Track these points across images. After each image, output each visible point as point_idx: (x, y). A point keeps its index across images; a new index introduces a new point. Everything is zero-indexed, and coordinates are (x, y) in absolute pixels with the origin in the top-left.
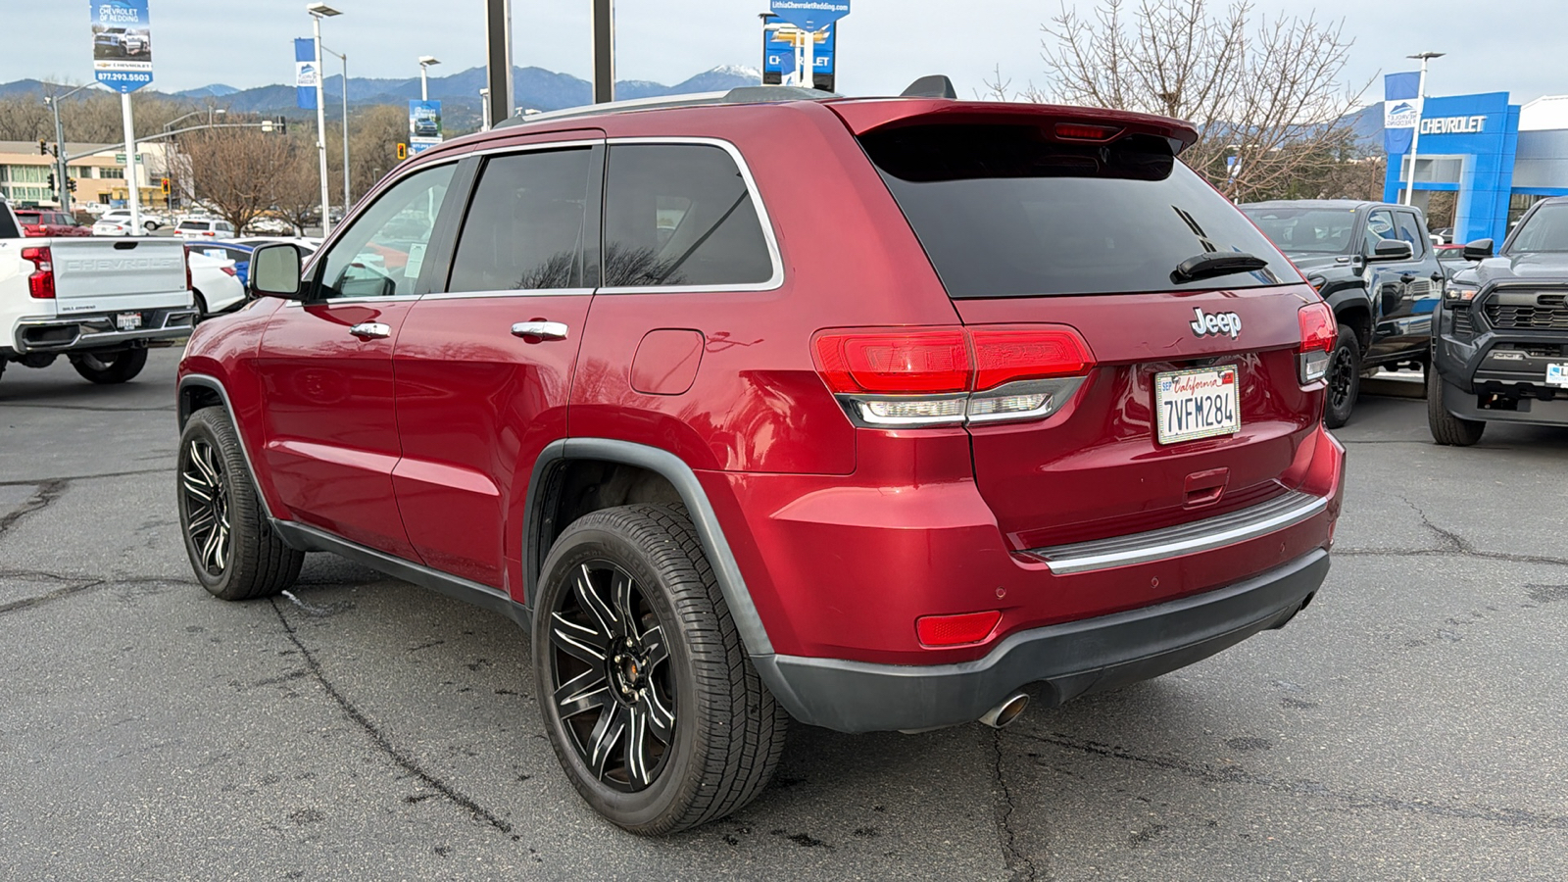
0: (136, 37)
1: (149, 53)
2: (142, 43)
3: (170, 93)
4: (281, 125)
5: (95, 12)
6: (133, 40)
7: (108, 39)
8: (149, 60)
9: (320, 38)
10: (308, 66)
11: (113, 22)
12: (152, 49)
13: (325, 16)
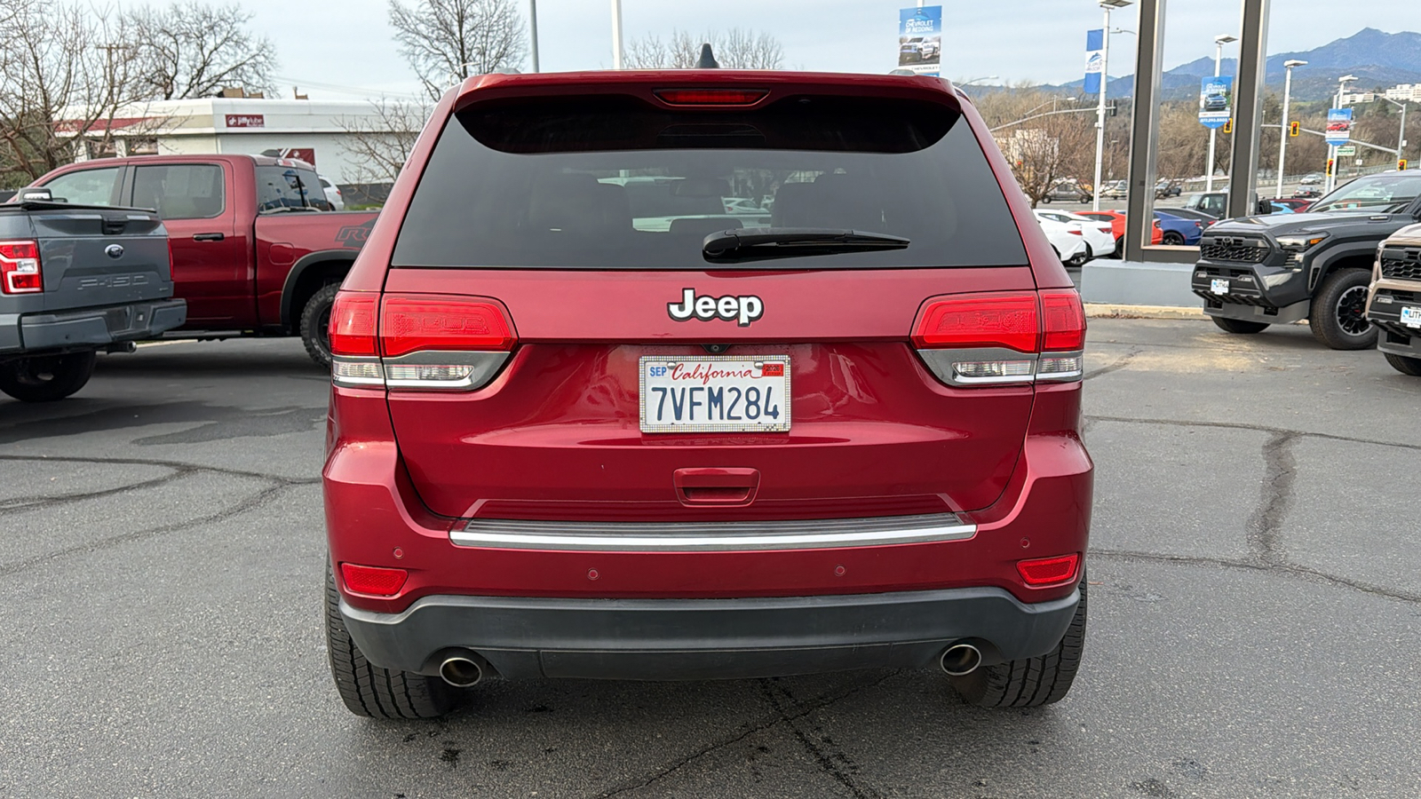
0: (930, 44)
1: (938, 56)
2: (935, 48)
3: (1058, 85)
4: (1113, 107)
5: (902, 27)
6: (928, 47)
7: (910, 47)
8: (938, 62)
9: (1109, 28)
10: (1097, 55)
11: (914, 33)
12: (941, 53)
13: (1116, 7)
